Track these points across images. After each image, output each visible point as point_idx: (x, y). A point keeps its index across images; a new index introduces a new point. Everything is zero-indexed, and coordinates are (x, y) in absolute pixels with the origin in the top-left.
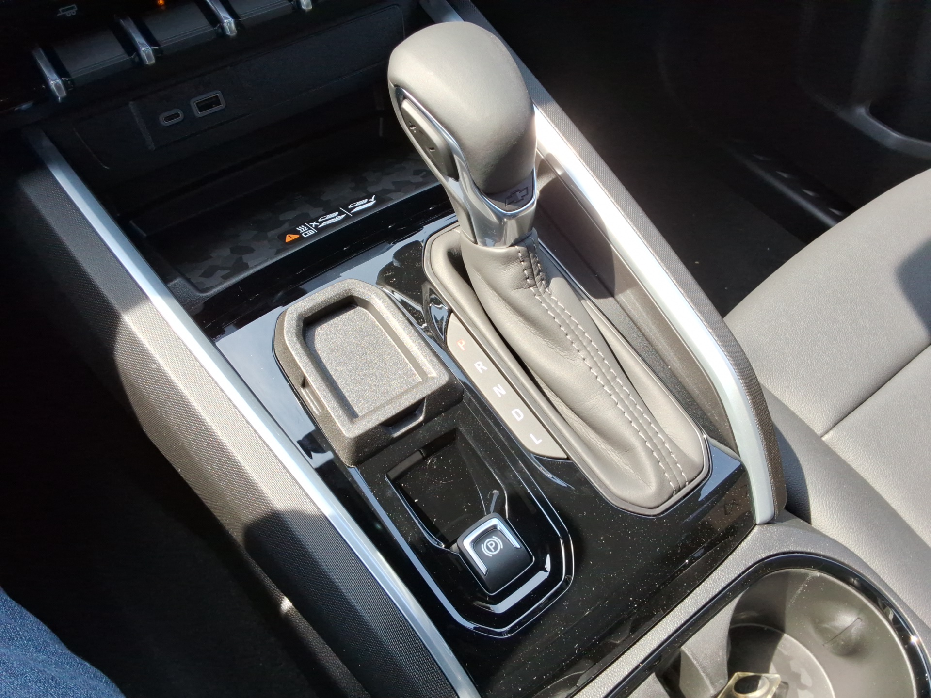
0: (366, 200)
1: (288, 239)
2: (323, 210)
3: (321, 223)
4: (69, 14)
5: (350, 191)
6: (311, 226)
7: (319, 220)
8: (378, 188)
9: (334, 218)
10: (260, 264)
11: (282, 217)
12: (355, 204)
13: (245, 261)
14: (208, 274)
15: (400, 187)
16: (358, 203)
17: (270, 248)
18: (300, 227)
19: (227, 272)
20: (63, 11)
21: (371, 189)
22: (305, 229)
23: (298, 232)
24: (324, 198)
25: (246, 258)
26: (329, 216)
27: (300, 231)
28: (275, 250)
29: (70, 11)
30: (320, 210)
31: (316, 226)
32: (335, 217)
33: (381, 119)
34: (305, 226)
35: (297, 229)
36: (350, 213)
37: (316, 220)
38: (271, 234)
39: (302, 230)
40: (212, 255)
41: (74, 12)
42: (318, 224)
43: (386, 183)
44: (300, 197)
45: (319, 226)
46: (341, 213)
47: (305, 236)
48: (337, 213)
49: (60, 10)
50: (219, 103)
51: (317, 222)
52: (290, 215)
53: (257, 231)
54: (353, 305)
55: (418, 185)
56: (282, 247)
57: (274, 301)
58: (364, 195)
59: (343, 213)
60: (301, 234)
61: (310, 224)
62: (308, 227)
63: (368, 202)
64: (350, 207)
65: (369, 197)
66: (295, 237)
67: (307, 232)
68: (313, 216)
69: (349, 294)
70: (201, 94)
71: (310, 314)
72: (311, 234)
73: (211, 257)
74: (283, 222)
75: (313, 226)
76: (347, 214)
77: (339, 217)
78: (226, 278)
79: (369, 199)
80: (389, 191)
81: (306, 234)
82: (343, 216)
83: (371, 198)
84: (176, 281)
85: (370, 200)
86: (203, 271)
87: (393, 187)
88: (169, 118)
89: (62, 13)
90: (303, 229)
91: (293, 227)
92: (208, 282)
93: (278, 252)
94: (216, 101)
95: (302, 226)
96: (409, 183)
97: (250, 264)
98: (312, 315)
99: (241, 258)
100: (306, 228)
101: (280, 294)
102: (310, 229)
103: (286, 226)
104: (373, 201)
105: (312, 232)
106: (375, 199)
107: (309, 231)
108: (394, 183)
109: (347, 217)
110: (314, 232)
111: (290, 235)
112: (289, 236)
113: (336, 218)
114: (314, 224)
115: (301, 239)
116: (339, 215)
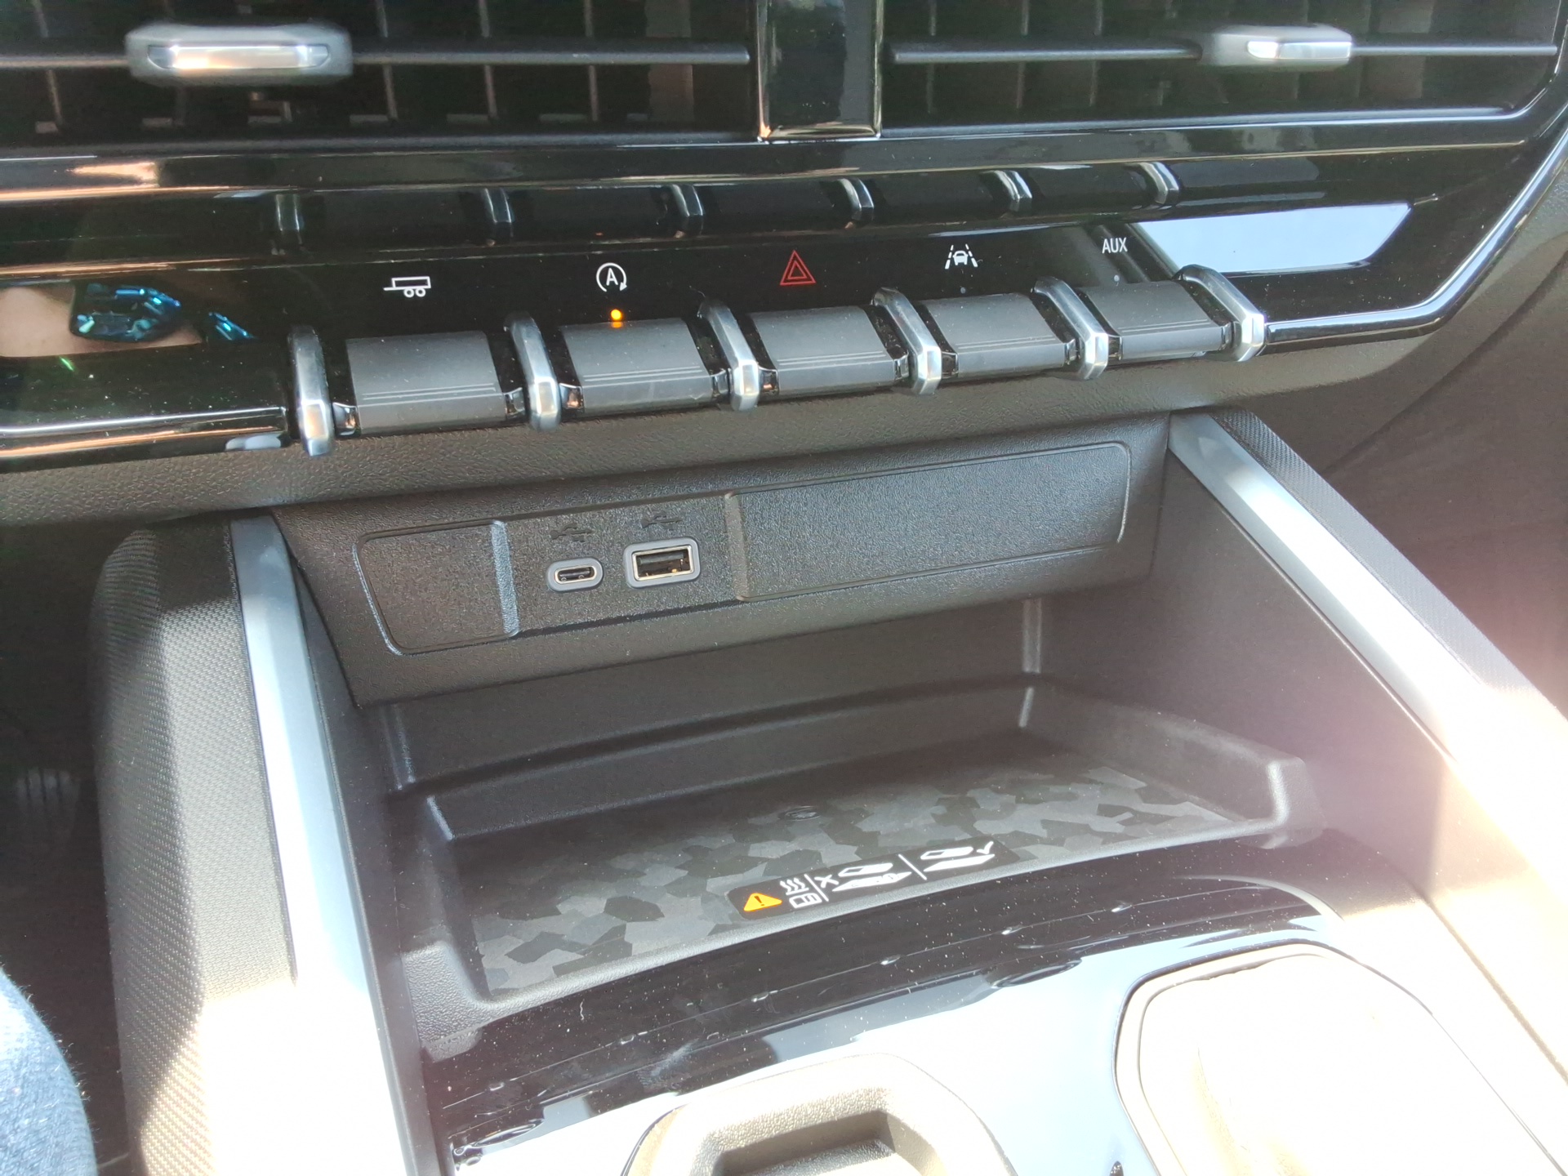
0: (969, 849)
1: (752, 904)
2: (857, 853)
3: (843, 880)
4: (409, 292)
5: (933, 821)
6: (818, 883)
7: (842, 874)
8: (1003, 827)
9: (878, 875)
10: (658, 952)
11: (756, 850)
12: (940, 853)
13: (627, 938)
14: (526, 954)
15: (1058, 835)
16: (948, 852)
17: (700, 918)
18: (789, 881)
19: (574, 956)
20: (399, 284)
21: (983, 826)
22: (800, 887)
23: (778, 892)
24: (866, 826)
25: (635, 932)
26: (867, 869)
27: (786, 890)
28: (711, 925)
29: (417, 289)
30: (850, 852)
31: (830, 886)
32: (881, 874)
33: (1030, 693)
34: (803, 880)
35: (782, 883)
36: (921, 870)
37: (834, 871)
38: (716, 884)
39: (793, 889)
40: (559, 907)
41: (420, 292)
42: (836, 882)
43: (1027, 818)
44: (812, 814)
45: (835, 886)
46: (899, 867)
47: (796, 906)
48: (889, 865)
49: (394, 280)
50: (686, 567)
51: (835, 877)
52: (773, 850)
53: (687, 872)
54: (880, 1144)
55: (1110, 838)
56: (730, 923)
57: (656, 1072)
58: (967, 836)
59: (905, 868)
60: (785, 899)
61: (817, 878)
62: (808, 884)
63: (974, 854)
64: (925, 857)
65: (977, 842)
66: (769, 902)
67: (803, 897)
68: (828, 861)
69: (876, 1106)
70: (652, 539)
71: (742, 1144)
72: (813, 902)
73: (557, 913)
74: (753, 862)
75: (823, 885)
76: (914, 873)
77: (892, 875)
78: (562, 971)
79: (975, 848)
80: (1032, 839)
81: (799, 901)
82: (903, 875)
83: (983, 848)
84: (429, 951)
85: (979, 851)
86: (521, 942)
87: (1043, 833)
88: (570, 575)
89: (394, 288)
90: (796, 887)
91: (775, 877)
92: (518, 973)
93: (719, 930)
94: (679, 560)
95: (796, 880)
96: (1086, 829)
97: (636, 948)
98: (747, 1148)
99: (622, 929)
100: (803, 885)
101: (679, 1054)
102: (812, 890)
103: (756, 874)
104: (986, 854)
105: (814, 899)
106: (992, 850)
107: (809, 895)
108: (1046, 823)
109: (913, 880)
110: (819, 901)
111: (761, 897)
112: (757, 898)
113: (886, 876)
114: (826, 880)
115: (784, 909)
116: (894, 870)
